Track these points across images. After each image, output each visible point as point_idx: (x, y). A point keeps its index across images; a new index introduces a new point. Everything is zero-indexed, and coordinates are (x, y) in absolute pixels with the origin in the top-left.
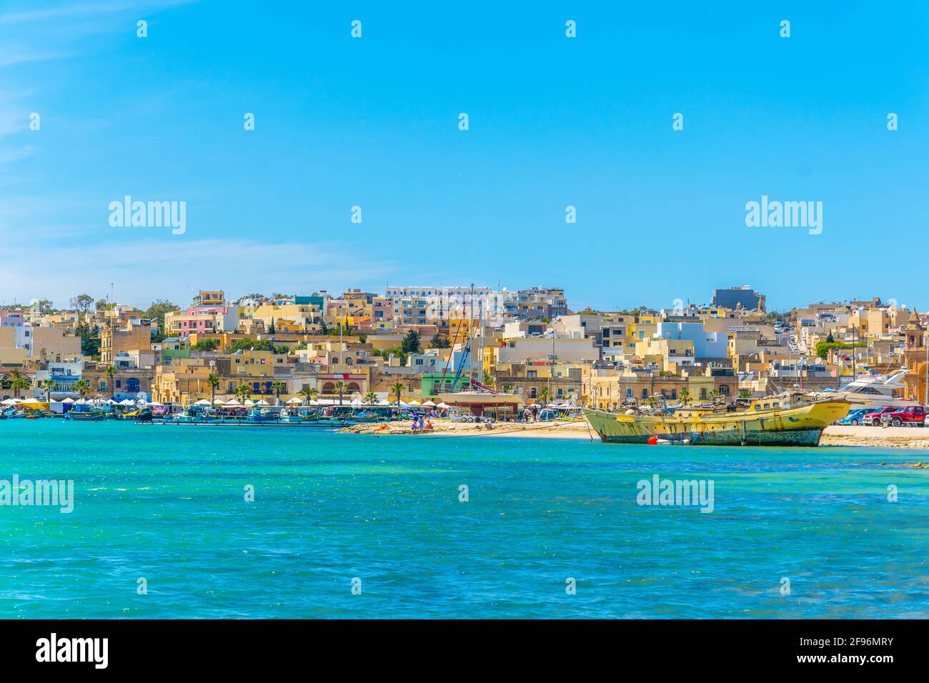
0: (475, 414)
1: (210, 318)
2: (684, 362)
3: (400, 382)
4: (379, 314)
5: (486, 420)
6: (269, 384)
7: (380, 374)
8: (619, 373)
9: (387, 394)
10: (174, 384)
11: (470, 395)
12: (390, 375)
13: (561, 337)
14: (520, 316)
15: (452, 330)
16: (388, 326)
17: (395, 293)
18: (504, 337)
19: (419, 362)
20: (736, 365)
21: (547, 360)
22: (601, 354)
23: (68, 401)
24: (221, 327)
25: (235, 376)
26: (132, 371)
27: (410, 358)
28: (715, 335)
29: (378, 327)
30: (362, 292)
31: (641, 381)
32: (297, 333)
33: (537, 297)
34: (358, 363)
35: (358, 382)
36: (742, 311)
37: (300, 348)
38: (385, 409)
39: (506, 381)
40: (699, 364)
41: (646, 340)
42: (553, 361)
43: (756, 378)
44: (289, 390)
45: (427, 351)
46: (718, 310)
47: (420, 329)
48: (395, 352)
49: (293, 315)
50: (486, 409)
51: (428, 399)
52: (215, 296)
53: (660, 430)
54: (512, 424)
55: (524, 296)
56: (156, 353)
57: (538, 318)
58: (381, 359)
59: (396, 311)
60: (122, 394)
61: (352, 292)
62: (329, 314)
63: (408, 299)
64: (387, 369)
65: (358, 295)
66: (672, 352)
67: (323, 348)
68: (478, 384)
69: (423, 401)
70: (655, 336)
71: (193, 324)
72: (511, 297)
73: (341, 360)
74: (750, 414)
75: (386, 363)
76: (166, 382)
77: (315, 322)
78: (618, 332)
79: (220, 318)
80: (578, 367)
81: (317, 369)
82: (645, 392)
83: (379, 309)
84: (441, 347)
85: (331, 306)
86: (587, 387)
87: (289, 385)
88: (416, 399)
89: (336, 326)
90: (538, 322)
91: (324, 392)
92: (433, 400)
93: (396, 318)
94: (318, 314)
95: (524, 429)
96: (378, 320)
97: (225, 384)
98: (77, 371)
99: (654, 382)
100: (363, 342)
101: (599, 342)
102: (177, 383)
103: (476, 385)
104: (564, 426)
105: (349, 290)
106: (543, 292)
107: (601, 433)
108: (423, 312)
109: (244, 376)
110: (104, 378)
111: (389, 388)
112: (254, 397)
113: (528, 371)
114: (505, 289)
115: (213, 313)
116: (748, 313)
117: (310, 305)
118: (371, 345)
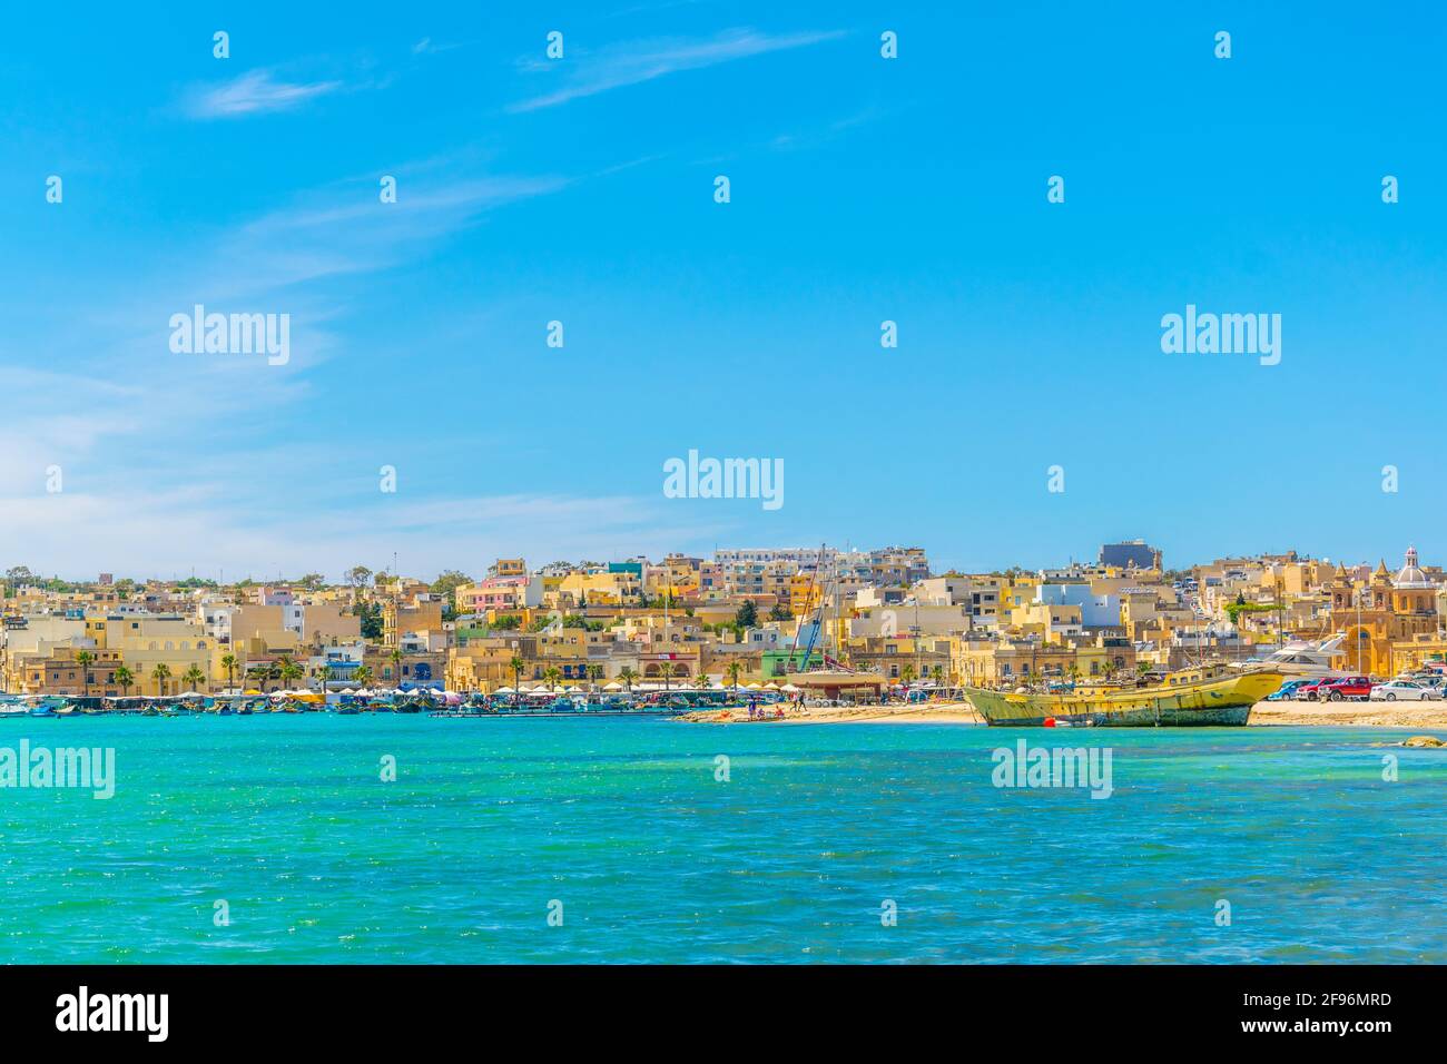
0: (830, 697)
1: (509, 590)
2: (1069, 631)
3: (736, 662)
4: (707, 582)
5: (845, 704)
6: (582, 668)
7: (713, 653)
8: (994, 646)
9: (721, 676)
10: (471, 670)
11: (824, 675)
12: (725, 654)
13: (924, 605)
14: (876, 582)
15: (794, 599)
16: (718, 596)
17: (725, 557)
18: (857, 606)
19: (758, 638)
20: (1131, 633)
21: (908, 632)
22: (972, 624)
23: (347, 691)
24: (522, 602)
25: (541, 659)
26: (420, 655)
27: (746, 633)
28: (1105, 599)
29: (708, 597)
30: (685, 557)
31: (1021, 654)
32: (612, 606)
33: (893, 559)
34: (685, 640)
35: (688, 664)
36: (1135, 570)
37: (616, 624)
38: (719, 694)
39: (862, 657)
40: (1087, 633)
41: (1024, 606)
42: (916, 633)
43: (1156, 648)
44: (606, 673)
45: (767, 625)
46: (1107, 570)
47: (756, 599)
48: (728, 626)
49: (607, 585)
50: (843, 691)
51: (769, 681)
52: (514, 565)
53: (1058, 711)
54: (874, 708)
55: (878, 558)
56: (449, 633)
57: (895, 583)
58: (713, 634)
59: (728, 578)
60: (410, 683)
61: (674, 557)
62: (648, 583)
63: (742, 563)
64: (720, 647)
65: (680, 560)
66: (1055, 619)
67: (644, 623)
68: (833, 662)
69: (764, 684)
70: (1035, 601)
71: (490, 599)
72: (862, 559)
73: (666, 636)
74: (1164, 690)
75: (719, 639)
76: (461, 668)
77: (633, 594)
78: (990, 598)
79: (521, 590)
80: (945, 639)
81: (639, 650)
82: (1025, 667)
83: (707, 576)
84: (782, 620)
85: (650, 574)
86: (957, 662)
87: (606, 668)
88: (756, 682)
89: (657, 598)
90: (896, 588)
91: (647, 676)
92: (775, 682)
93: (727, 587)
94: (636, 584)
95: (892, 713)
96: (707, 589)
97: (530, 668)
98: (357, 656)
99: (1036, 655)
100: (691, 615)
101: (968, 610)
102: (474, 667)
103: (830, 663)
104: (939, 710)
105: (671, 555)
106: (900, 553)
107: (986, 716)
108: (759, 579)
109: (553, 658)
110: (389, 664)
111: (724, 670)
112: (565, 682)
113: (887, 646)
114: (855, 550)
115: (514, 585)
116: (1143, 572)
117: (626, 574)
118: (700, 619)
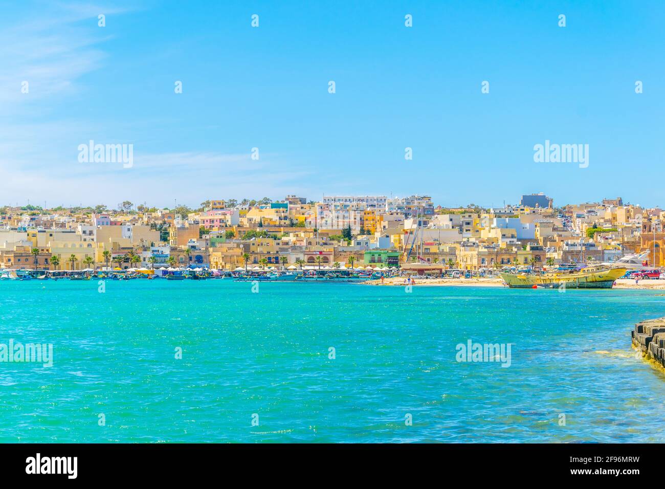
0: (419, 274)
1: (221, 217)
2: (510, 242)
3: (352, 256)
4: (322, 214)
5: (431, 278)
6: (277, 258)
7: (339, 251)
8: (477, 249)
9: (344, 263)
10: (221, 259)
11: (418, 265)
12: (346, 252)
13: (439, 228)
14: (412, 216)
15: (366, 222)
16: (329, 221)
17: (329, 200)
18: (405, 228)
19: (358, 244)
20: (541, 244)
21: (433, 242)
23: (163, 268)
24: (229, 223)
25: (257, 254)
26: (198, 251)
28: (527, 225)
31: (490, 254)
32: (277, 226)
33: (416, 202)
34: (324, 245)
35: (328, 256)
36: (540, 208)
37: (284, 236)
39: (413, 254)
40: (519, 243)
41: (487, 228)
42: (437, 242)
43: (555, 251)
44: (289, 261)
45: (360, 237)
46: (525, 209)
48: (341, 238)
49: (271, 215)
50: (425, 272)
51: (368, 265)
52: (219, 203)
55: (408, 201)
56: (207, 240)
58: (336, 242)
60: (193, 265)
62: (291, 213)
63: (338, 203)
64: (342, 248)
66: (504, 236)
67: (299, 235)
69: (365, 267)
70: (493, 226)
71: (212, 221)
72: (401, 202)
73: (313, 243)
75: (339, 244)
76: (215, 257)
77: (285, 219)
78: (468, 224)
79: (228, 217)
80: (453, 246)
85: (291, 209)
86: (458, 257)
87: (288, 258)
88: (362, 266)
89: (298, 222)
90: (423, 219)
91: (309, 262)
92: (371, 266)
94: (286, 214)
96: (324, 218)
97: (252, 258)
99: (497, 254)
101: (460, 230)
102: (223, 257)
106: (420, 199)
109: (262, 253)
110: (183, 256)
111: (346, 260)
112: (269, 265)
113: (425, 249)
114: (395, 197)
115: (224, 214)
116: (544, 210)
117: (281, 209)
